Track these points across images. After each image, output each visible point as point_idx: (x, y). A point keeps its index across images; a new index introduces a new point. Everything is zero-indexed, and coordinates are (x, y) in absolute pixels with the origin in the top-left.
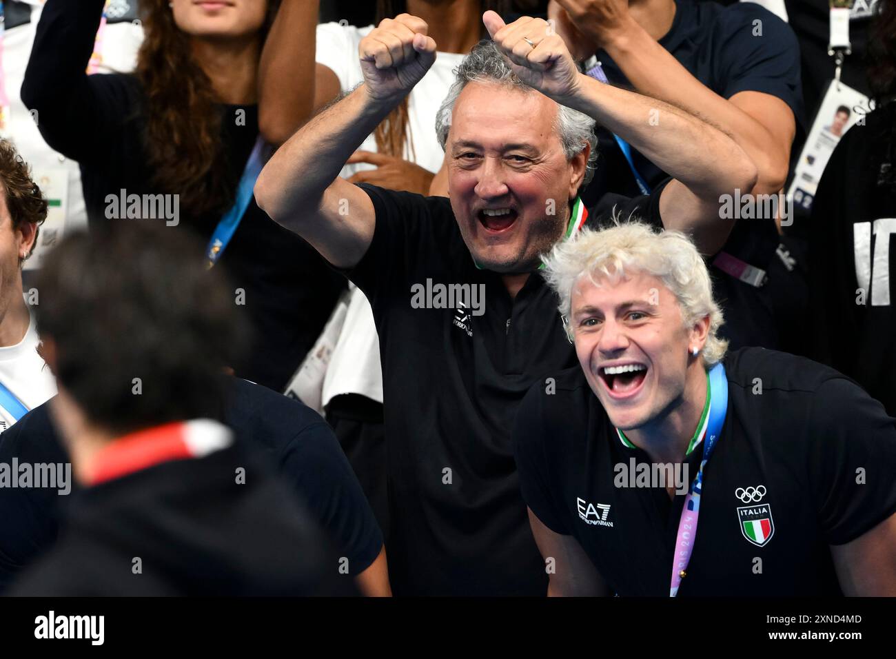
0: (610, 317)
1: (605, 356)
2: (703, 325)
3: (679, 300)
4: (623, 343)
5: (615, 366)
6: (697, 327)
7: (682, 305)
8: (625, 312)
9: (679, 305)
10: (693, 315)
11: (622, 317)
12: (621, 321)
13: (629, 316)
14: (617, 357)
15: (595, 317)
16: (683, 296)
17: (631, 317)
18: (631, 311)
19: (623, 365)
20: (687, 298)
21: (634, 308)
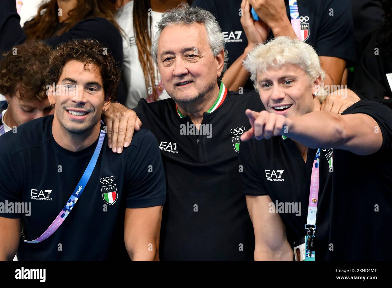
0: (275, 83)
1: (274, 102)
2: (318, 81)
3: (307, 72)
4: (282, 95)
5: (280, 106)
6: (316, 83)
7: (308, 74)
8: (283, 80)
9: (307, 74)
10: (313, 78)
11: (281, 83)
12: (281, 84)
13: (285, 82)
14: (280, 103)
15: (268, 83)
16: (308, 70)
17: (285, 83)
18: (285, 80)
19: (283, 106)
20: (310, 71)
21: (286, 79)
